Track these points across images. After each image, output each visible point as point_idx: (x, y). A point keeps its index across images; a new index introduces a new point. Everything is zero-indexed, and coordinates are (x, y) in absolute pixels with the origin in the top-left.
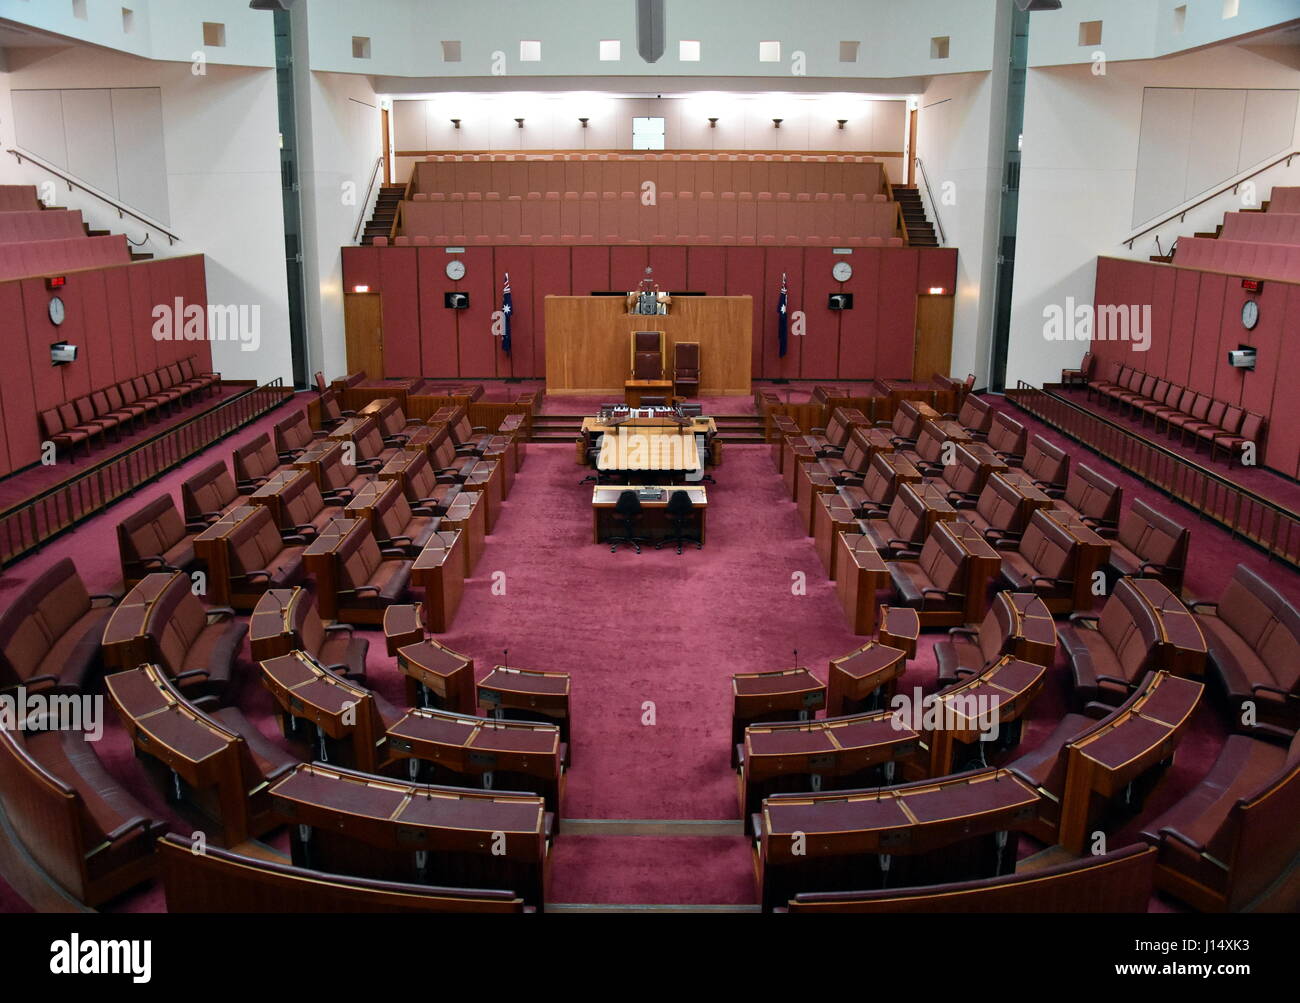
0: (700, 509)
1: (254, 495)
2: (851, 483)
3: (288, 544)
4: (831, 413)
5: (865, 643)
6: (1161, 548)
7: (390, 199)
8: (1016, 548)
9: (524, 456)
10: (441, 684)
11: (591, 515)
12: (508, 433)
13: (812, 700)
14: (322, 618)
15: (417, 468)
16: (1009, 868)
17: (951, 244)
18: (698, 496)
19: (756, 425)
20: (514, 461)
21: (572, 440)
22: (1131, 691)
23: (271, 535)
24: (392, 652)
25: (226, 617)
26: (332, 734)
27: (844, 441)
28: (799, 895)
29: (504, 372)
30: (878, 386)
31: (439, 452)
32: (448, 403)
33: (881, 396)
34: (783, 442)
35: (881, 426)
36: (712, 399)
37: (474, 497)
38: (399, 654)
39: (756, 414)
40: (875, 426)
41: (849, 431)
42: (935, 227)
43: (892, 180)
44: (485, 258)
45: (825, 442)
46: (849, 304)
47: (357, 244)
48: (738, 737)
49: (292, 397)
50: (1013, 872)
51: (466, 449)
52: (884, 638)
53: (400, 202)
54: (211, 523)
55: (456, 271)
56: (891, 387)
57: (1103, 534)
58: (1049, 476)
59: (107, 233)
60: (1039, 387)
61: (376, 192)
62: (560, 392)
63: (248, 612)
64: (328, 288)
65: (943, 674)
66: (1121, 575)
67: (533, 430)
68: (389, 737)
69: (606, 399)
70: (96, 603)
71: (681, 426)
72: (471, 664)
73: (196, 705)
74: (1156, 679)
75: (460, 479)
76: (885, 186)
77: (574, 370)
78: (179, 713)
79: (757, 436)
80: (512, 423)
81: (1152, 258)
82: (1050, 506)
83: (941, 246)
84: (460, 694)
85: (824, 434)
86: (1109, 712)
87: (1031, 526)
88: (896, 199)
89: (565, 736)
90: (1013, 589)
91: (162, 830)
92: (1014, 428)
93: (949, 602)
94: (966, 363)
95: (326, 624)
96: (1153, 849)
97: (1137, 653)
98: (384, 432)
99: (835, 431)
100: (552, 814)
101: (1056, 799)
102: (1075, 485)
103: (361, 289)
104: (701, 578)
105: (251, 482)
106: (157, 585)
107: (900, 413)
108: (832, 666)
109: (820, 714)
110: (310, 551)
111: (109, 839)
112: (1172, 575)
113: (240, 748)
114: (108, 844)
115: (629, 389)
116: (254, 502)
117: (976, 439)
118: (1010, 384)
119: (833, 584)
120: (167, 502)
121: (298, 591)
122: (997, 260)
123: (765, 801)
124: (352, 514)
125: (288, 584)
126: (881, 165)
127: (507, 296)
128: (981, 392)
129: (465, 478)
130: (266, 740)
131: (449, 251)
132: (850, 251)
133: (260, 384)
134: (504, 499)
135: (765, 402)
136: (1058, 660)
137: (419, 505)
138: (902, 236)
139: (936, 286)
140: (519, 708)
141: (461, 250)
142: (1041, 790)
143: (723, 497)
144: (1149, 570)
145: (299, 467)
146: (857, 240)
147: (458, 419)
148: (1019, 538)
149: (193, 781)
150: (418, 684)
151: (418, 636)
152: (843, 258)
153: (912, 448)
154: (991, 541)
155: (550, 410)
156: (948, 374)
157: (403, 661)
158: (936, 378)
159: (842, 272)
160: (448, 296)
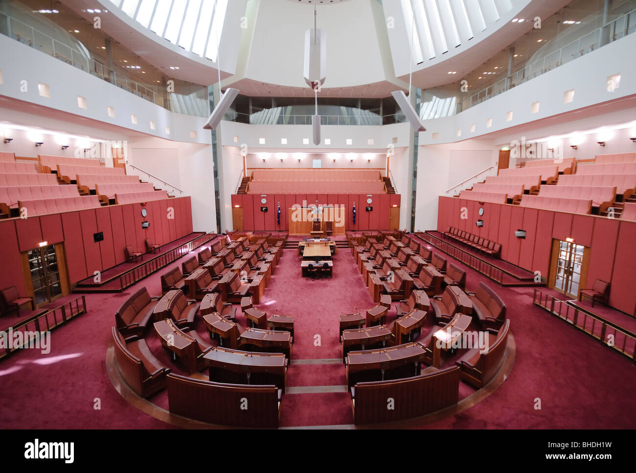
0: (331, 268)
1: (204, 266)
2: (372, 259)
3: (214, 280)
4: (367, 240)
5: (376, 305)
6: (459, 277)
7: (245, 181)
8: (418, 277)
9: (283, 252)
10: (257, 320)
11: (301, 269)
12: (278, 246)
13: (362, 322)
14: (223, 301)
15: (252, 257)
16: (419, 374)
17: (398, 193)
18: (330, 263)
19: (347, 243)
20: (280, 254)
21: (296, 248)
22: (452, 319)
23: (209, 278)
24: (243, 311)
25: (193, 303)
26: (224, 337)
27: (370, 247)
28: (358, 383)
29: (278, 229)
30: (379, 232)
31: (259, 252)
32: (261, 238)
33: (380, 235)
34: (354, 248)
35: (381, 243)
36: (334, 236)
37: (268, 265)
38: (245, 312)
39: (346, 240)
40: (379, 243)
41: (372, 244)
42: (395, 189)
43: (382, 176)
44: (272, 198)
45: (365, 248)
46: (371, 210)
47: (236, 193)
48: (341, 334)
49: (217, 236)
50: (420, 375)
51: (267, 251)
52: (382, 304)
53: (248, 182)
54: (190, 274)
55: (264, 201)
56: (383, 232)
57: (442, 273)
58: (427, 257)
59: (161, 190)
60: (424, 231)
61: (241, 179)
62: (293, 234)
63: (201, 300)
64: (227, 206)
65: (398, 314)
66: (447, 285)
67: (285, 245)
68: (241, 337)
69: (306, 237)
70: (152, 300)
71: (326, 244)
72: (266, 314)
73: (182, 330)
74: (458, 315)
75: (264, 260)
76: (381, 177)
77: (297, 228)
78: (176, 334)
79: (347, 246)
80: (279, 243)
81: (454, 196)
82: (427, 265)
83: (396, 193)
84: (262, 324)
85: (365, 245)
86: (445, 325)
87: (422, 271)
88: (384, 181)
89: (292, 335)
90: (417, 289)
91: (168, 372)
92: (417, 243)
93: (400, 293)
94: (404, 226)
95: (225, 303)
96: (459, 367)
97: (453, 308)
98: (243, 246)
99: (368, 245)
100: (287, 359)
101: (431, 352)
102: (434, 259)
103: (237, 206)
104: (331, 287)
105: (203, 262)
106: (172, 294)
107: (385, 240)
108: (367, 312)
109: (364, 326)
110: (221, 281)
111: (151, 376)
112: (462, 285)
113: (195, 344)
114: (151, 377)
115: (312, 234)
116: (204, 268)
117: (406, 246)
118: (416, 231)
119: (368, 288)
120: (178, 269)
121: (217, 294)
122: (411, 197)
123: (348, 354)
124: (233, 271)
125: (213, 292)
126: (380, 172)
127: (279, 208)
128: (408, 233)
129: (266, 259)
130: (203, 340)
131: (262, 196)
132: (372, 195)
133: (207, 233)
134: (277, 265)
135: (349, 237)
136: (430, 309)
137: (253, 267)
138: (385, 191)
139: (395, 205)
140: (280, 327)
141: (266, 196)
142: (427, 349)
143: (337, 263)
144: (455, 283)
145: (218, 257)
146: (373, 192)
147: (264, 243)
148: (419, 274)
149: (180, 355)
150: (251, 320)
151: (251, 306)
152: (370, 197)
153: (389, 249)
154: (411, 275)
155: (290, 239)
156: (399, 228)
157: (246, 314)
158: (395, 230)
159: (369, 201)
160: (262, 208)
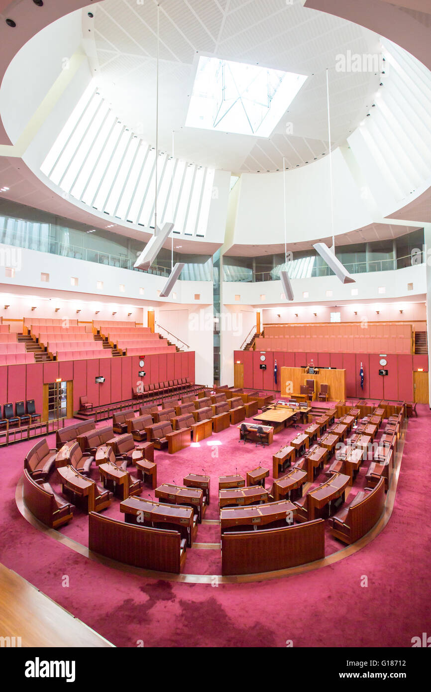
44: (271, 355)
46: (387, 374)
55: (263, 358)
103: (239, 362)
126: (412, 325)
127: (276, 366)
131: (262, 353)
132: (386, 356)
139: (421, 369)
141: (265, 353)
146: (389, 352)
152: (383, 358)
159: (383, 362)
160: (261, 366)
